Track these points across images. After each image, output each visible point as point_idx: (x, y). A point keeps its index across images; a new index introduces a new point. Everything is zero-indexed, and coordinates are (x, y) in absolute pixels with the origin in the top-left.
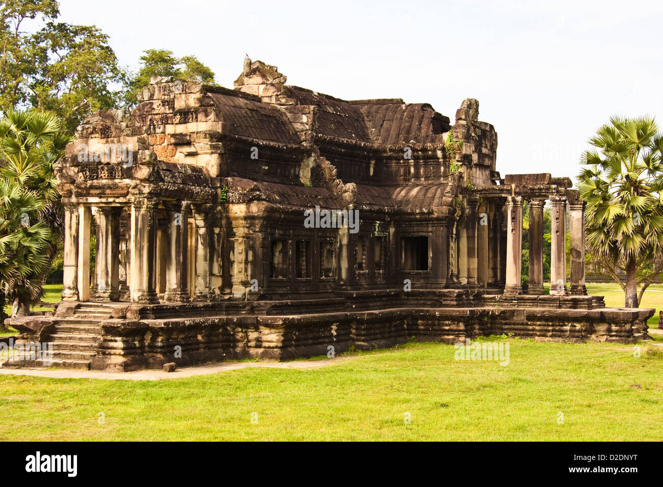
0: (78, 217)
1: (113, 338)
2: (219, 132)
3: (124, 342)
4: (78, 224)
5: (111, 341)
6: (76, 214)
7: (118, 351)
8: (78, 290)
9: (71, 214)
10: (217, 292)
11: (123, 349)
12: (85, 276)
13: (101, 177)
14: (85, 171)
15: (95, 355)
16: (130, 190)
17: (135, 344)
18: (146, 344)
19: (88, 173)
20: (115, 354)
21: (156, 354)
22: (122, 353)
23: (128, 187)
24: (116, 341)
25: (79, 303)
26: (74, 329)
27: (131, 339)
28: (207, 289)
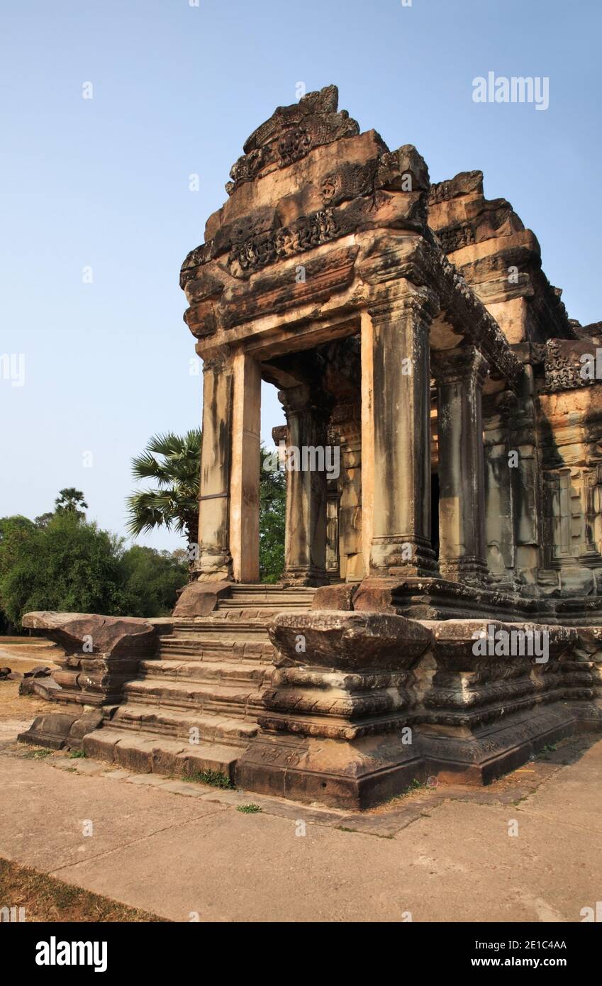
0: (231, 380)
1: (314, 676)
2: (525, 249)
3: (351, 688)
4: (231, 395)
5: (308, 685)
6: (226, 373)
7: (333, 725)
8: (229, 554)
9: (216, 376)
10: (530, 579)
11: (352, 717)
12: (247, 520)
13: (283, 253)
14: (244, 252)
15: (255, 733)
16: (358, 263)
17: (390, 699)
18: (421, 696)
19: (251, 253)
20: (322, 736)
21: (452, 729)
22: (350, 732)
23: (351, 254)
24: (324, 686)
25: (231, 584)
26: (205, 646)
27: (378, 678)
28: (511, 573)
